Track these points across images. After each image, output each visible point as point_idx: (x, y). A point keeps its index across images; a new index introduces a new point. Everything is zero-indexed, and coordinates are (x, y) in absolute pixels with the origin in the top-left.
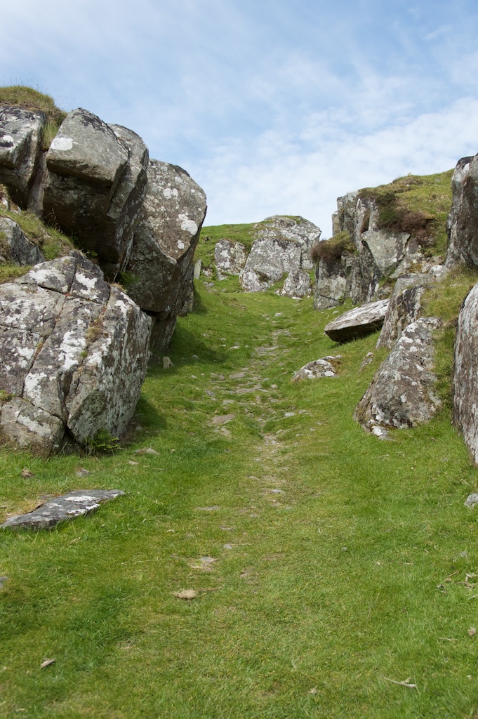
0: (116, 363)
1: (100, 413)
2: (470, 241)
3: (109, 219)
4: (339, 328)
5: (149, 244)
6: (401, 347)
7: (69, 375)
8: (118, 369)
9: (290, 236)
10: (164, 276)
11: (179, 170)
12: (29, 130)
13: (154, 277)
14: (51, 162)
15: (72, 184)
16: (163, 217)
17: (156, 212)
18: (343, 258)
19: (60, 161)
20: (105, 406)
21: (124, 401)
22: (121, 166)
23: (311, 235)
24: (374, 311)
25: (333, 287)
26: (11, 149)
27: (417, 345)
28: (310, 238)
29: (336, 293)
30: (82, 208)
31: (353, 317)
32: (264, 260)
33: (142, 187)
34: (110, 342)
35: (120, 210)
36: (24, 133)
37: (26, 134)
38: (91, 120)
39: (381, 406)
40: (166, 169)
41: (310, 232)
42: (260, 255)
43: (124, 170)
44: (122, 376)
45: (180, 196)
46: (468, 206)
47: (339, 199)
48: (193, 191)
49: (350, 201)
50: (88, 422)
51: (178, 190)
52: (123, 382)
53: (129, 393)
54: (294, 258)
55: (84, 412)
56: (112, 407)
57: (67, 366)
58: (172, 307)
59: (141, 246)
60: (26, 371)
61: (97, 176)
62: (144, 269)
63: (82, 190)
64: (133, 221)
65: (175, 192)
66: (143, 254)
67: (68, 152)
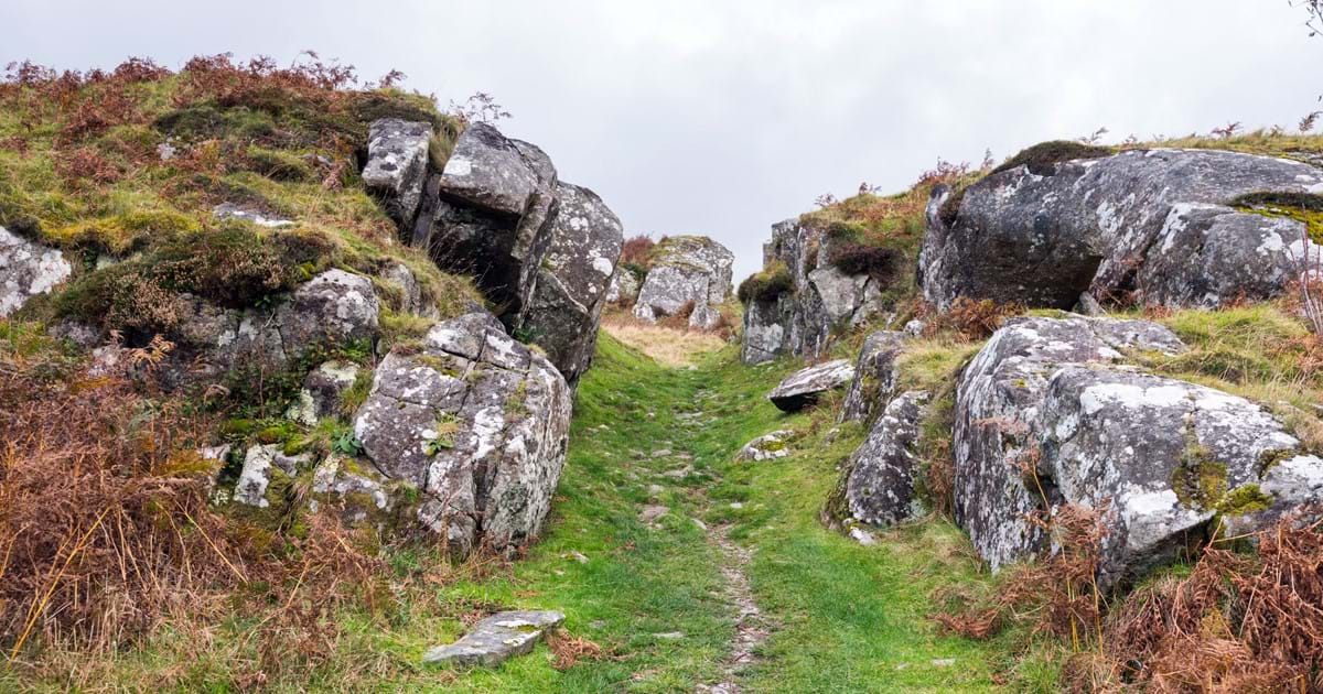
0: (539, 447)
1: (519, 511)
2: (957, 293)
3: (514, 259)
4: (789, 394)
5: (555, 287)
6: (885, 429)
7: (483, 463)
8: (541, 454)
9: (695, 261)
10: (572, 328)
11: (588, 194)
12: (416, 149)
13: (560, 329)
14: (446, 190)
15: (469, 217)
16: (569, 253)
17: (561, 247)
18: (780, 300)
19: (456, 188)
20: (526, 501)
21: (545, 494)
22: (531, 195)
23: (722, 261)
24: (833, 374)
25: (766, 337)
26: (395, 174)
27: (904, 427)
28: (720, 265)
29: (771, 344)
30: (479, 245)
31: (806, 381)
32: (661, 291)
33: (553, 219)
34: (533, 423)
35: (527, 249)
36: (410, 153)
37: (412, 154)
38: (491, 137)
39: (861, 501)
40: (573, 192)
41: (719, 258)
42: (657, 286)
43: (533, 200)
44: (545, 463)
45: (590, 226)
46: (957, 250)
47: (773, 226)
48: (606, 221)
49: (789, 230)
50: (505, 521)
51: (588, 219)
52: (545, 469)
53: (550, 484)
54: (700, 290)
55: (500, 509)
56: (533, 502)
57: (481, 453)
58: (578, 365)
59: (545, 290)
60: (431, 458)
61: (502, 208)
62: (547, 318)
63: (481, 224)
64: (541, 261)
65: (585, 222)
66: (547, 300)
67: (466, 178)
